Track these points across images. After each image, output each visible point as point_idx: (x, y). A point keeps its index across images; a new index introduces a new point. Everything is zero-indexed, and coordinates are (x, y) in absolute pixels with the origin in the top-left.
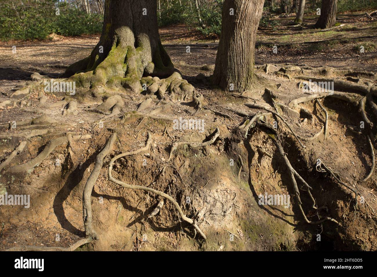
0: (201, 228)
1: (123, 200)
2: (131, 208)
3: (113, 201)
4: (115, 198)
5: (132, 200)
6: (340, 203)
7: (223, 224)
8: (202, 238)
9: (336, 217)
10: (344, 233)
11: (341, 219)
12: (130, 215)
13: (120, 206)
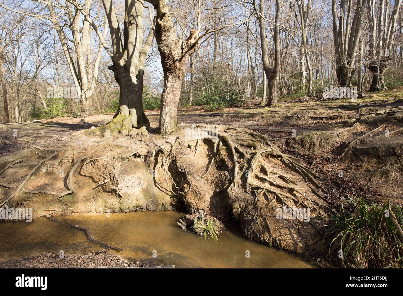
0: (121, 192)
1: (92, 178)
2: (95, 182)
3: (87, 178)
4: (89, 177)
5: (96, 178)
6: (186, 186)
7: (133, 191)
8: (121, 196)
9: (183, 192)
10: (186, 199)
11: (185, 193)
12: (94, 185)
13: (91, 180)
